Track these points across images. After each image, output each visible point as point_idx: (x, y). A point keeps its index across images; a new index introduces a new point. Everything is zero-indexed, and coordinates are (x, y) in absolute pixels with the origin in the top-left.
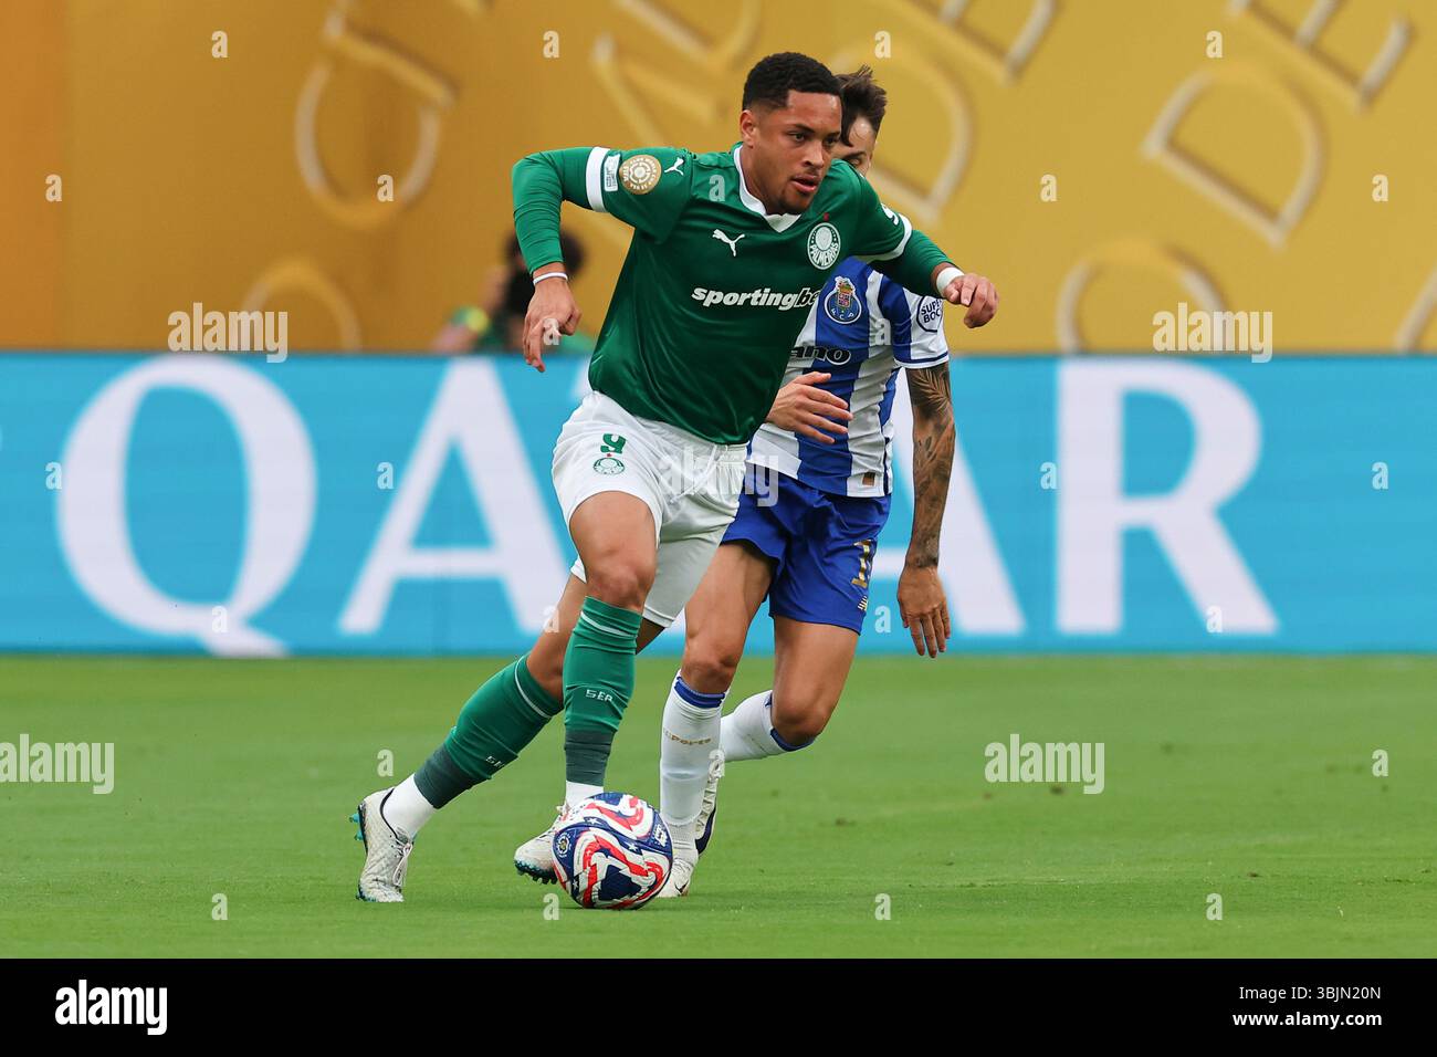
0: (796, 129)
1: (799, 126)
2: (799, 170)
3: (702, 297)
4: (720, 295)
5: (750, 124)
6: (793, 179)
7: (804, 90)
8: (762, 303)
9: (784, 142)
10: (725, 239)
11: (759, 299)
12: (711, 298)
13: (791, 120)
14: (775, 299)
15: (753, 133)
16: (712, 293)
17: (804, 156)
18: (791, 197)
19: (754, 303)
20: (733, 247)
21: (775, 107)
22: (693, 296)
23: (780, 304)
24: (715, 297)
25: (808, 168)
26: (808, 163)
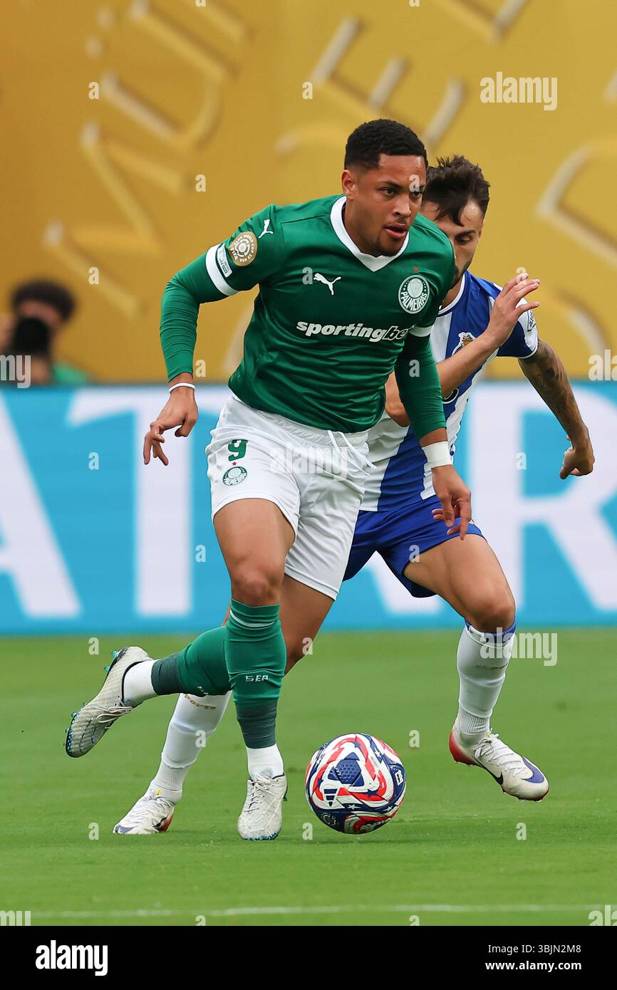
0: (388, 186)
1: (389, 183)
2: (391, 219)
3: (304, 329)
4: (319, 327)
5: (350, 182)
6: (386, 227)
7: (393, 153)
8: (355, 334)
9: (377, 196)
10: (324, 281)
11: (352, 331)
12: (313, 329)
13: (383, 179)
14: (367, 332)
15: (352, 189)
16: (312, 326)
17: (394, 207)
18: (385, 242)
19: (348, 333)
20: (331, 287)
21: (369, 168)
22: (298, 327)
23: (371, 337)
24: (314, 329)
25: (397, 218)
26: (398, 214)
